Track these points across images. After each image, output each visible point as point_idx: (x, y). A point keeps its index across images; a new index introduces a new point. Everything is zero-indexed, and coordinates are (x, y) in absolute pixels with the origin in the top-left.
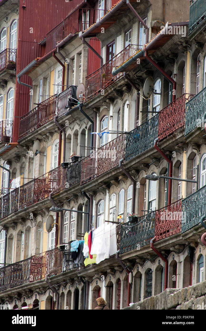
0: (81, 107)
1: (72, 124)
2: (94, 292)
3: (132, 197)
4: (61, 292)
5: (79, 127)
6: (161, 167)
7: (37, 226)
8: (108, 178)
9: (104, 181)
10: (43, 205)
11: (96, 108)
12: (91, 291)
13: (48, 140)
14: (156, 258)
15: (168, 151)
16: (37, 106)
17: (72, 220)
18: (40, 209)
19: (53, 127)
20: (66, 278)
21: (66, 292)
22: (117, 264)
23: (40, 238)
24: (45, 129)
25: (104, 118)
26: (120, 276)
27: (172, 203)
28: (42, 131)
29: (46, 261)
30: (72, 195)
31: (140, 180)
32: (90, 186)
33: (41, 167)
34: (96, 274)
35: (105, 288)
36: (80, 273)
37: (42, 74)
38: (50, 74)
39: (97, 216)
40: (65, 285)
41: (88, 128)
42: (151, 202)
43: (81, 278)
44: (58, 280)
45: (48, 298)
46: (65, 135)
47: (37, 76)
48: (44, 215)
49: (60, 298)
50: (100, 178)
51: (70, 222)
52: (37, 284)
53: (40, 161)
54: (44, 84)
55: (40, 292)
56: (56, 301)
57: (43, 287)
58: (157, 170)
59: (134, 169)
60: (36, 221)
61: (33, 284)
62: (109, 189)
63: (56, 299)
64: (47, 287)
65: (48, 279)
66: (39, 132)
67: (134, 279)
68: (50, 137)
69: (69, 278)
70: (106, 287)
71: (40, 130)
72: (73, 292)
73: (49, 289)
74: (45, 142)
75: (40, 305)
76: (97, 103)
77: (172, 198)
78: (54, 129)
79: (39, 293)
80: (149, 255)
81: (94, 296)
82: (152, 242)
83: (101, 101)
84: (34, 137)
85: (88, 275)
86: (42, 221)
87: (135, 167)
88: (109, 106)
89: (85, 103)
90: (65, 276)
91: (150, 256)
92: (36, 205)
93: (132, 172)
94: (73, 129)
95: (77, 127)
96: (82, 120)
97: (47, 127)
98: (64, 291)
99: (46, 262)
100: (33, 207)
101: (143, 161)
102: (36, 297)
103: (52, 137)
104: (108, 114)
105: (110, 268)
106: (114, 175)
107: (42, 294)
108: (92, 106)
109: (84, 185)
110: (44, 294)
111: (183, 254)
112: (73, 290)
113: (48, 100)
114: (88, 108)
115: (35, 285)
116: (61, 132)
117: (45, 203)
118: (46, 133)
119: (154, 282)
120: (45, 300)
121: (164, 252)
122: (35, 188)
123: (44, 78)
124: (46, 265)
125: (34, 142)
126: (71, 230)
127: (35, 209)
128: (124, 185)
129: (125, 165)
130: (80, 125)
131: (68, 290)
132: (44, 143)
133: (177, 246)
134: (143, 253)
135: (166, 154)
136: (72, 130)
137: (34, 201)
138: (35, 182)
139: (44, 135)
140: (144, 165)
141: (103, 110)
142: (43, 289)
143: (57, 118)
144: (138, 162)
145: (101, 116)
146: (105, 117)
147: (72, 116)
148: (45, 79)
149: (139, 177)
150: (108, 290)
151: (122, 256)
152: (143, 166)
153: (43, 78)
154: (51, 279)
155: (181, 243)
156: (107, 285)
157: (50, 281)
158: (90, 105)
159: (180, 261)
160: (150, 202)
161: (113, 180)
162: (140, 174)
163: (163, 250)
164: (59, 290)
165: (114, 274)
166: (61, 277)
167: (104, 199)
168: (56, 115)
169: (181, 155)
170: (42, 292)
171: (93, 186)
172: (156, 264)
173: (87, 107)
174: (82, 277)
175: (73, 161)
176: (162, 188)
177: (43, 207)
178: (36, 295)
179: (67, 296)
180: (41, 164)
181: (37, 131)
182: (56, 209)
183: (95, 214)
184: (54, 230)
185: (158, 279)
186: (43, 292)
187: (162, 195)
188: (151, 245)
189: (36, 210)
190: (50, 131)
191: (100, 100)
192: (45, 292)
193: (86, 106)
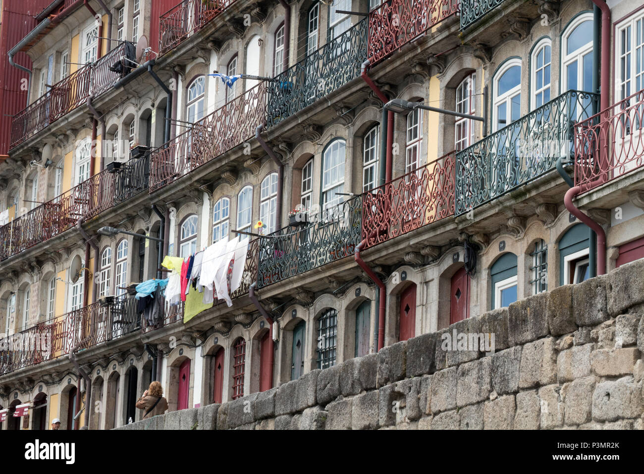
0: (152, 66)
1: (119, 107)
2: (173, 368)
3: (276, 193)
4: (94, 376)
5: (137, 109)
6: (358, 124)
7: (43, 280)
8: (217, 170)
9: (206, 178)
10: (59, 244)
11: (179, 65)
12: (167, 367)
13: (68, 142)
14: (350, 286)
15: (387, 84)
16: (49, 89)
17: (118, 260)
18: (53, 251)
19: (80, 119)
20: (110, 352)
21: (106, 376)
22: (242, 309)
23: (47, 299)
24: (66, 122)
25: (194, 82)
26: (244, 334)
27: (393, 178)
28: (59, 126)
29: (68, 328)
30: (125, 216)
31: (295, 160)
32: (173, 192)
33: (50, 188)
34: (183, 336)
35: (202, 358)
36: (148, 337)
37: (53, 46)
38: (70, 42)
39: (179, 243)
40: (105, 365)
41: (156, 105)
42: (326, 192)
43: (148, 346)
44: (92, 356)
45: (65, 388)
46: (105, 127)
47: (43, 51)
48: (58, 261)
49: (92, 387)
50: (198, 173)
51: (116, 263)
52: (48, 368)
53: (49, 179)
54: (57, 62)
55: (51, 381)
56: (84, 393)
57: (58, 372)
58: (347, 131)
59: (285, 142)
60: (41, 272)
61: (41, 367)
62: (212, 193)
63: (85, 387)
64: (64, 372)
65: (73, 357)
66: (53, 130)
67: (283, 333)
68: (72, 137)
69: (118, 351)
70: (204, 357)
71: (56, 125)
72: (124, 373)
73: (68, 374)
74: (61, 147)
75: (48, 402)
76: (184, 55)
77: (394, 171)
78: (83, 121)
79: (47, 383)
80: (333, 282)
81: (172, 375)
82: (358, 251)
83: (195, 50)
84: (41, 140)
85: (163, 340)
86: (53, 271)
87: (286, 138)
88: (207, 56)
89: (158, 59)
90: (111, 347)
91: (337, 283)
92: (48, 243)
93: (280, 146)
94: (122, 114)
95: (130, 110)
96: (143, 96)
97: (70, 120)
98: (101, 374)
99: (69, 330)
100: (41, 247)
101: (315, 118)
102: (40, 390)
103: (76, 137)
104: (206, 70)
105: (222, 321)
106: (233, 161)
107: (54, 383)
108: (172, 62)
109: (159, 191)
110: (59, 384)
111: (439, 265)
112: (122, 371)
113: (67, 80)
114: (163, 69)
115: (43, 369)
116: (96, 124)
117: (66, 238)
118: (64, 132)
119: (343, 330)
120: (60, 393)
121: (381, 269)
122: (44, 217)
123: (57, 52)
124: (67, 335)
125: (40, 150)
126: (117, 275)
127: (42, 253)
128: (251, 178)
129: (265, 136)
130: (139, 106)
131: (111, 371)
132: (57, 151)
133: (428, 248)
134: (322, 279)
135: (382, 90)
136: (119, 117)
137: (43, 239)
138: (45, 208)
139: (61, 135)
140: (313, 128)
141: (193, 68)
142: (57, 376)
143: (92, 99)
144: (303, 122)
145: (189, 80)
146: (197, 79)
147: (125, 90)
148: (59, 53)
149: (293, 156)
150: (209, 362)
151: (261, 294)
152: (311, 129)
153: (54, 52)
154: (78, 356)
155: (435, 244)
156: (208, 353)
157: (76, 359)
158: (169, 60)
159: (425, 279)
160: (324, 193)
161: (227, 171)
162: (297, 149)
163: (377, 265)
164: (90, 373)
165: (228, 332)
166: (103, 350)
167: (199, 213)
168: (89, 95)
169: (424, 85)
170: (53, 379)
171: (178, 191)
172: (348, 297)
173: (162, 66)
174: (150, 344)
175: (135, 156)
176: (358, 161)
177: (59, 246)
178: (41, 387)
179: (109, 382)
180: (51, 185)
181: (50, 130)
182: (109, 230)
183: (175, 241)
184: (82, 280)
185: (350, 324)
186: (57, 379)
187: (359, 176)
188: (356, 256)
189: (44, 253)
190: (73, 128)
191: (193, 47)
192: (61, 380)
193: (159, 64)
